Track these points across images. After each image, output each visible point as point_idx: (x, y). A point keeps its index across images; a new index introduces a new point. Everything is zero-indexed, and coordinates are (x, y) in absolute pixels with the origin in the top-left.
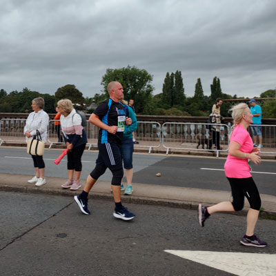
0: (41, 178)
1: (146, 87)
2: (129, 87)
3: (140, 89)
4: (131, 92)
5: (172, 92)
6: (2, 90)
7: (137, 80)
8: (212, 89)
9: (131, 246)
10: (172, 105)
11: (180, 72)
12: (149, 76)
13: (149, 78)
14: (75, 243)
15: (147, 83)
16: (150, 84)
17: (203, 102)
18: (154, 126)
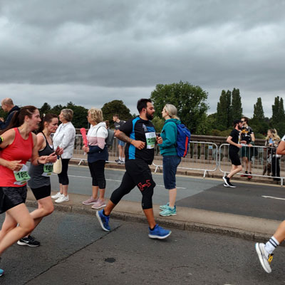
0: (63, 195)
1: (200, 105)
2: (180, 104)
3: (193, 107)
4: (183, 111)
5: (229, 111)
6: (46, 104)
7: (190, 98)
8: (273, 110)
9: (187, 277)
10: (228, 126)
11: (238, 90)
12: (204, 93)
13: (204, 96)
14: (124, 269)
15: (201, 102)
16: (205, 102)
17: (263, 125)
18: (210, 147)
